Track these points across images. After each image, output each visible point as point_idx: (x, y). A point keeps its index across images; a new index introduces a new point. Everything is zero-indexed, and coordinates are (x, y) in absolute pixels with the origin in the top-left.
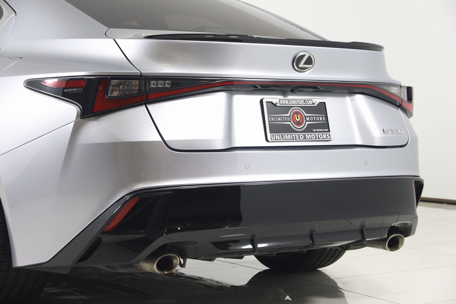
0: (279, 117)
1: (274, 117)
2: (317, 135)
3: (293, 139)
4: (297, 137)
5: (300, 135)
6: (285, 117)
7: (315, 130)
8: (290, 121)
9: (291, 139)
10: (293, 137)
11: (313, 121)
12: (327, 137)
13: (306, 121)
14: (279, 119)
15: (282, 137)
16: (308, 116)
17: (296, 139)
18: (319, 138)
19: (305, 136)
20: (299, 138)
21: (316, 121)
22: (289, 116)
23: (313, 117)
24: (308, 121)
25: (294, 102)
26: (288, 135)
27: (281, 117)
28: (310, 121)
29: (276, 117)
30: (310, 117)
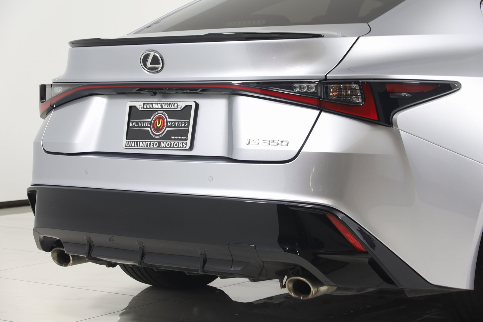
0: (140, 122)
1: (135, 122)
2: (172, 143)
3: (147, 146)
4: (151, 144)
5: (155, 143)
6: (146, 122)
7: (173, 137)
8: (150, 127)
9: (145, 147)
10: (147, 144)
11: (175, 127)
12: (183, 145)
13: (167, 127)
14: (140, 125)
15: (137, 145)
16: (169, 122)
17: (150, 146)
18: (174, 147)
19: (159, 143)
20: (154, 145)
21: (178, 127)
22: (151, 122)
23: (175, 122)
24: (169, 127)
25: (158, 106)
26: (142, 142)
27: (142, 122)
28: (171, 127)
29: (137, 122)
30: (172, 122)
